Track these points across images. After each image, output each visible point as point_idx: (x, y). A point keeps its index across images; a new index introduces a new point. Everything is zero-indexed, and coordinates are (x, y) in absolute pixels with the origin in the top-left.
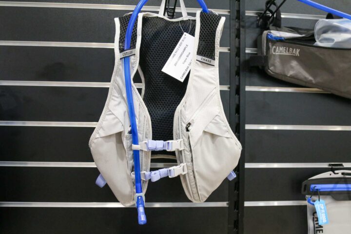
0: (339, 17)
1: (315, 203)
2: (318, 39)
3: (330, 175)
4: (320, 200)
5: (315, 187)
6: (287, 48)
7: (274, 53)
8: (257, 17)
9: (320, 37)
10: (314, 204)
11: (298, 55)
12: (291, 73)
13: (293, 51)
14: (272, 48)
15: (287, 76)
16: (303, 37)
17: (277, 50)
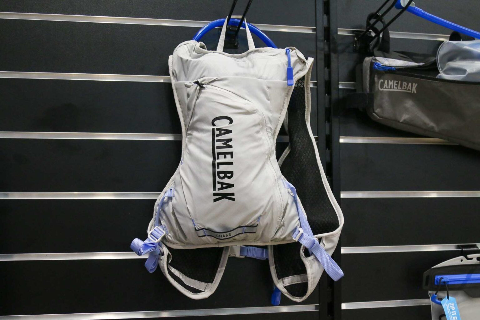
0: (470, 38)
1: (442, 302)
2: (442, 69)
3: (462, 261)
4: (450, 297)
5: (442, 278)
6: (400, 82)
7: (382, 90)
8: (354, 37)
9: (444, 67)
10: (440, 304)
11: (415, 92)
12: (405, 117)
13: (407, 86)
14: (379, 82)
15: (399, 122)
16: (420, 67)
17: (386, 85)
